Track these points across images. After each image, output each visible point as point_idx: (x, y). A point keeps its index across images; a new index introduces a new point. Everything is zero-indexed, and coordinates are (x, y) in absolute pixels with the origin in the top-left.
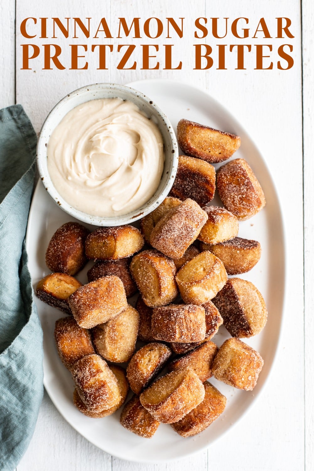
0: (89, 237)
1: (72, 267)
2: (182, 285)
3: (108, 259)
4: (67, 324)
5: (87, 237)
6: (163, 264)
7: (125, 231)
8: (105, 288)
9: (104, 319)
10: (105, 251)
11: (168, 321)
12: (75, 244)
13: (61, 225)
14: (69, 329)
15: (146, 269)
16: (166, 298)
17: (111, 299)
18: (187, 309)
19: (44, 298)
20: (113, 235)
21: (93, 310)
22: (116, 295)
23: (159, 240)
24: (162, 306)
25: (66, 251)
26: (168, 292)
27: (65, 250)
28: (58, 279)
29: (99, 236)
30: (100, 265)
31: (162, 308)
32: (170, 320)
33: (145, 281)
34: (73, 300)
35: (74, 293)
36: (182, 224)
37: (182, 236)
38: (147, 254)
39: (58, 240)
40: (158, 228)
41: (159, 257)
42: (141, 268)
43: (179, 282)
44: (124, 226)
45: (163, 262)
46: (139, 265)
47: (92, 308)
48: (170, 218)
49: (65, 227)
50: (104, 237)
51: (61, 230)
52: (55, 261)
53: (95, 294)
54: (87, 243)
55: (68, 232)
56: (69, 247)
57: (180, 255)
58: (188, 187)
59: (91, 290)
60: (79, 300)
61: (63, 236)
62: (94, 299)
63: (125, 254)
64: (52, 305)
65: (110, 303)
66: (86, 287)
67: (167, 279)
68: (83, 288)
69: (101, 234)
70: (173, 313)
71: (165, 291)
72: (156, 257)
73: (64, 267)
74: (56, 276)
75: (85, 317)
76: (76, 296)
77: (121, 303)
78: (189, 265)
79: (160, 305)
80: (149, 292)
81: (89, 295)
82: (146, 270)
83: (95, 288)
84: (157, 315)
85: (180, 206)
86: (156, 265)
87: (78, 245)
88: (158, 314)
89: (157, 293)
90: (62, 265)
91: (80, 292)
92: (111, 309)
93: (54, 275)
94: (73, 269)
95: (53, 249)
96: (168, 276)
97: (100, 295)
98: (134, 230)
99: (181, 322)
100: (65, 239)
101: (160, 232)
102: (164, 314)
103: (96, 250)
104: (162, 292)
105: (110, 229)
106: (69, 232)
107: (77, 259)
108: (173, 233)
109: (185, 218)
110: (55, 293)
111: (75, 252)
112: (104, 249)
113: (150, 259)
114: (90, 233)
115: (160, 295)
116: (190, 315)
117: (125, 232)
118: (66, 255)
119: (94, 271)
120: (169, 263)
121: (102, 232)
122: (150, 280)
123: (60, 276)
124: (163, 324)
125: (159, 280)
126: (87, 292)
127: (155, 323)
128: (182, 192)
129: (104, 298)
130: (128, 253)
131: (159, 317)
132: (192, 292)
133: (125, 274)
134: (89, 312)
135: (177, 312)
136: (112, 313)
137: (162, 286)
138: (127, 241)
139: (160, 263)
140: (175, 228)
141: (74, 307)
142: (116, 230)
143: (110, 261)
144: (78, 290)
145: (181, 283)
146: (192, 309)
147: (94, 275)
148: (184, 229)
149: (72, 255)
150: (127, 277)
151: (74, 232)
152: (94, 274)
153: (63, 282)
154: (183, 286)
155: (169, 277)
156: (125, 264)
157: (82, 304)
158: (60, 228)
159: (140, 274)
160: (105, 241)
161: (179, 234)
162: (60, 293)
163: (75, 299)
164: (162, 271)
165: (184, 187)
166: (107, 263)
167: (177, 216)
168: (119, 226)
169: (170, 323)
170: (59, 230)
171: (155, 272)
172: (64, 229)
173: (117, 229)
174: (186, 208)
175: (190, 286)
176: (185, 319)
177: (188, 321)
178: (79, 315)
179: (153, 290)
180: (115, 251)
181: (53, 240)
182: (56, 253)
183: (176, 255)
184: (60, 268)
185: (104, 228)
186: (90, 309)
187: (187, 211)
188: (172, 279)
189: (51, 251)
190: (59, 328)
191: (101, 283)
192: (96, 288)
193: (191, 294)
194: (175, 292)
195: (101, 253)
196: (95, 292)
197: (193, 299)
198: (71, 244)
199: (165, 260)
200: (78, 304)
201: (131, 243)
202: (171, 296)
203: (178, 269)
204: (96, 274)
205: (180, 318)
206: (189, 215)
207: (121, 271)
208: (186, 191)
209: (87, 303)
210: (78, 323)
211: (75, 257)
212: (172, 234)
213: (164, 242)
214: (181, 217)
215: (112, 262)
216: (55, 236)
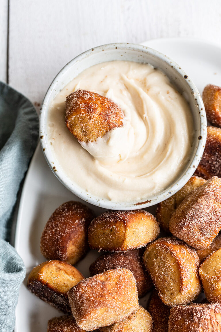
0: (94, 223)
1: (72, 254)
2: (206, 280)
3: (115, 250)
4: (63, 323)
5: (92, 223)
6: (185, 252)
7: (137, 216)
8: (114, 283)
9: (109, 321)
10: (113, 239)
11: (190, 322)
12: (78, 227)
13: (61, 204)
14: (66, 329)
15: (164, 258)
16: (188, 294)
17: (120, 296)
18: (214, 308)
19: (37, 290)
20: (123, 221)
21: (98, 308)
22: (127, 292)
23: (182, 227)
24: (183, 304)
25: (66, 235)
26: (191, 287)
27: (65, 233)
28: (57, 267)
29: (106, 222)
30: (106, 257)
31: (182, 307)
32: (192, 321)
33: (162, 273)
34: (75, 293)
35: (77, 285)
36: (211, 208)
37: (211, 222)
38: (164, 241)
39: (57, 222)
40: (181, 213)
41: (179, 245)
42: (157, 257)
43: (203, 275)
44: (136, 211)
45: (184, 251)
46: (155, 255)
47: (98, 305)
48: (195, 201)
49: (65, 206)
50: (112, 223)
51: (61, 209)
52: (53, 246)
53: (102, 289)
54: (90, 230)
55: (69, 212)
56: (71, 230)
57: (208, 245)
58: (216, 164)
59: (97, 283)
60: (82, 295)
61: (63, 217)
62: (100, 295)
63: (136, 244)
64: (46, 299)
65: (119, 301)
66: (92, 280)
67: (189, 270)
68: (88, 281)
69: (108, 219)
70: (196, 313)
71: (187, 285)
72: (176, 244)
73: (62, 254)
74: (55, 263)
75: (88, 316)
76: (78, 289)
77: (132, 303)
78: (216, 255)
79: (180, 303)
80: (168, 287)
81: (95, 290)
82: (163, 260)
83: (102, 281)
84: (176, 314)
85: (207, 186)
86: (176, 254)
87: (81, 228)
88: (178, 314)
89: (178, 288)
90: (61, 251)
91: (84, 285)
92: (120, 308)
93: (52, 262)
94: (73, 257)
95: (51, 232)
96: (190, 267)
97: (108, 290)
98: (147, 216)
99: (205, 324)
100: (66, 220)
101: (184, 218)
102: (185, 313)
103: (101, 238)
104: (184, 287)
105: (119, 213)
106: (71, 212)
107: (79, 245)
108: (200, 218)
109: (214, 200)
110: (52, 284)
111: (77, 236)
112: (111, 237)
113: (168, 247)
114: (96, 217)
115: (181, 290)
116: (216, 316)
117: (137, 218)
118: (67, 240)
119: (99, 264)
120: (191, 253)
121: (109, 217)
122: (169, 271)
123: (60, 264)
124: (184, 326)
125: (180, 271)
126: (93, 286)
127: (174, 325)
128: (209, 169)
129: (112, 294)
130: (141, 243)
131: (179, 318)
132: (219, 288)
133: (136, 268)
134: (93, 310)
135: (201, 311)
136: (120, 313)
137: (183, 279)
138: (139, 229)
139: (180, 251)
140: (202, 213)
141: (75, 303)
142: (126, 215)
143: (118, 252)
144: (82, 282)
145: (206, 276)
146: (219, 309)
147: (99, 270)
148: (213, 214)
149: (73, 240)
150: (139, 271)
151: (77, 213)
152: (98, 268)
153: (62, 272)
154: (208, 280)
155: (192, 268)
156: (137, 256)
157: (85, 300)
158: (60, 207)
159: (156, 265)
160: (112, 227)
161: (206, 220)
162: (58, 284)
163: (78, 293)
164: (184, 261)
165: (211, 163)
166: (114, 255)
167: (205, 199)
168: (130, 211)
169: (192, 325)
170: (58, 210)
171: (174, 262)
172: (65, 209)
173: (128, 214)
174: (215, 189)
175: (217, 281)
176: (211, 321)
177: (214, 323)
178: (80, 313)
179: (172, 284)
180: (124, 240)
181: (51, 221)
182: (54, 236)
183: (202, 245)
184: (59, 255)
185: (112, 212)
186: (95, 306)
187: (216, 193)
188: (195, 271)
189: (48, 234)
190: (53, 328)
191: (110, 277)
192: (104, 282)
193: (218, 290)
194: (198, 287)
195: (107, 242)
196: (102, 286)
197: (219, 298)
198: (73, 227)
199: (187, 249)
200: (81, 299)
201: (144, 231)
202: (194, 292)
203: (202, 260)
204: (101, 268)
205: (205, 319)
206: (218, 197)
207: (131, 264)
208: (213, 168)
209: (92, 298)
210: (77, 323)
211: (76, 242)
212: (199, 220)
213: (188, 230)
214: (209, 200)
215: (120, 253)
216: (54, 217)
